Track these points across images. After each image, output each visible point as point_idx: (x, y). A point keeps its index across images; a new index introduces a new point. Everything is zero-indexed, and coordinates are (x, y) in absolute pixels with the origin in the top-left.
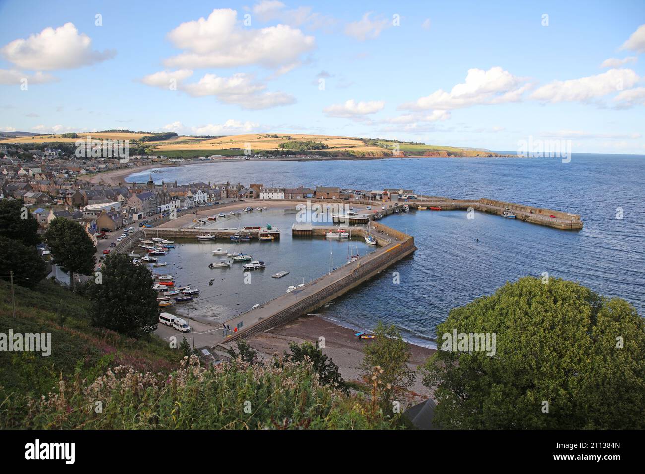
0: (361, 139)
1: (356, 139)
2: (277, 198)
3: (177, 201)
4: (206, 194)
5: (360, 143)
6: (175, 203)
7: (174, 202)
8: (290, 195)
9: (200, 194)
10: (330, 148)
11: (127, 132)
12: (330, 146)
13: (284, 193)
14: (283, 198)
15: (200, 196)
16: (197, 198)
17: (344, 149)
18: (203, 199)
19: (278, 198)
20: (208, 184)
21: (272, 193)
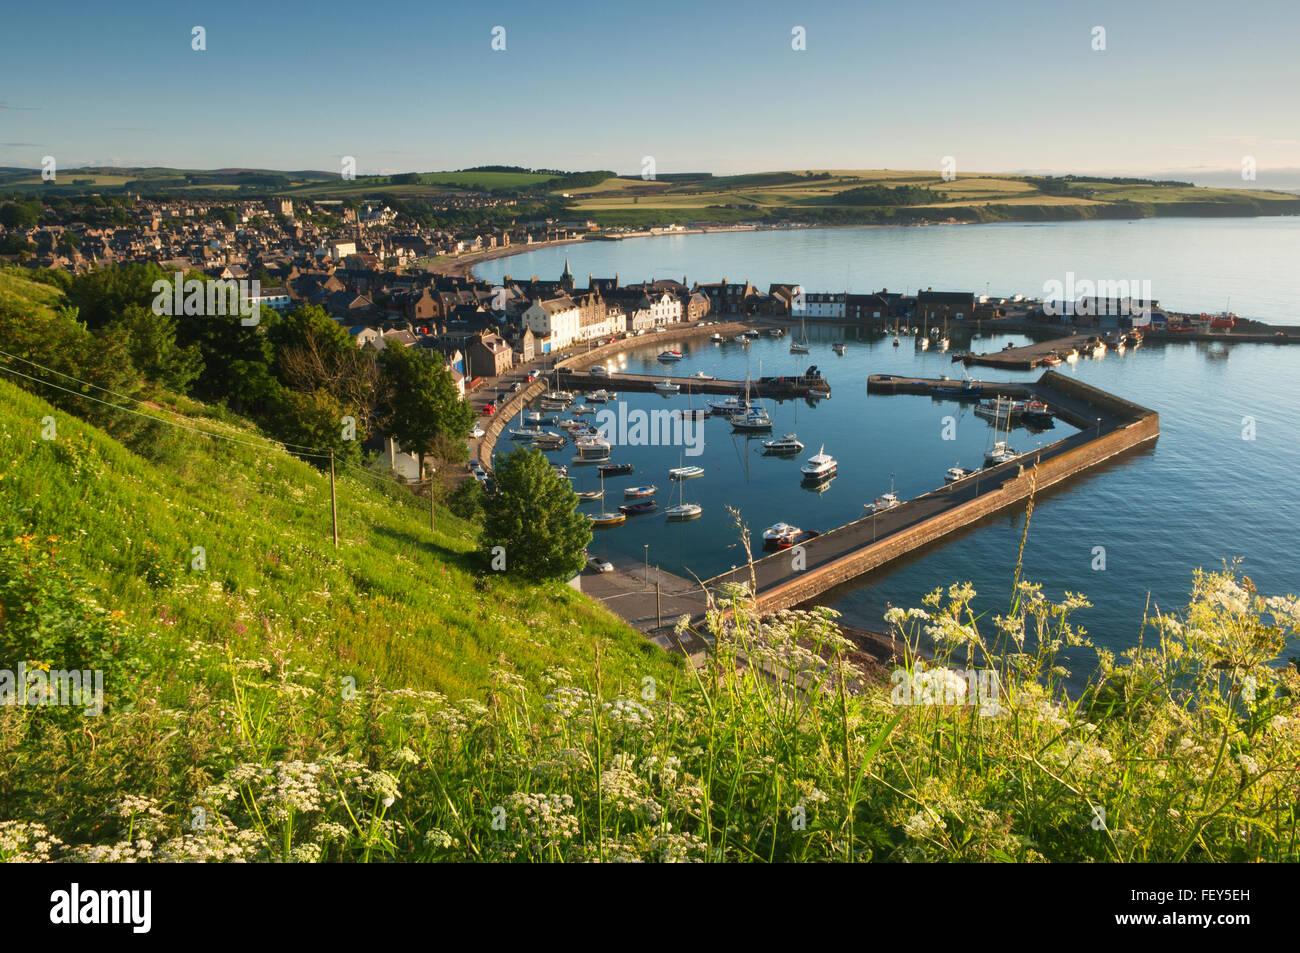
0: (1028, 180)
1: (1013, 179)
2: (828, 315)
3: (618, 318)
4: (678, 303)
5: (1025, 187)
6: (616, 321)
7: (613, 319)
8: (858, 308)
9: (666, 303)
10: (949, 202)
11: (517, 170)
12: (950, 196)
13: (844, 305)
14: (844, 315)
15: (666, 307)
16: (660, 312)
17: (984, 203)
18: (672, 315)
19: (833, 315)
20: (682, 283)
21: (817, 305)
